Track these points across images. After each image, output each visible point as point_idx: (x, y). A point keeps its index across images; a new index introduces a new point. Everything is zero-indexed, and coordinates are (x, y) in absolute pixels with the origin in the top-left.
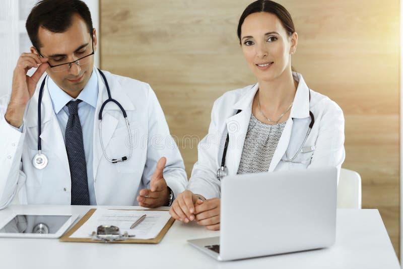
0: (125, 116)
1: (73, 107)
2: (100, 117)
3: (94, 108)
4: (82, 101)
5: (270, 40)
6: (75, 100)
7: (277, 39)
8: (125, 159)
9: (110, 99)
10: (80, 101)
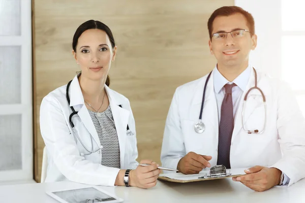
0: (264, 100)
1: (228, 88)
2: (245, 99)
3: (243, 92)
4: (236, 85)
5: (101, 50)
6: (230, 83)
7: (106, 49)
8: (256, 131)
9: (256, 87)
10: (234, 85)
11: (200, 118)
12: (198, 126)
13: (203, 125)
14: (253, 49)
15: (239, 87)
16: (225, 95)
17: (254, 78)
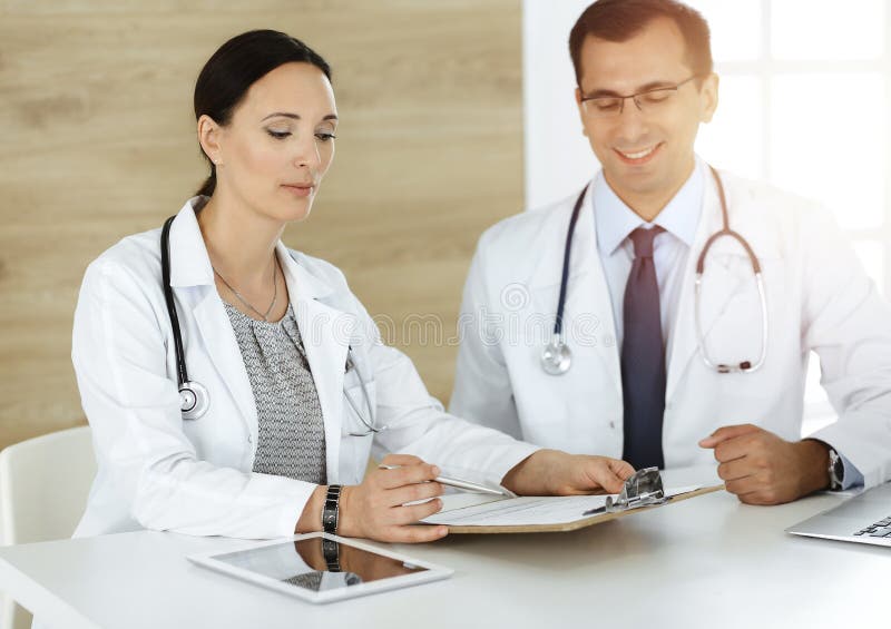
0: (757, 268)
1: (642, 242)
2: (700, 268)
3: (688, 248)
4: (665, 230)
6: (648, 226)
9: (727, 231)
10: (659, 230)
11: (558, 329)
12: (548, 355)
13: (565, 350)
14: (708, 120)
15: (672, 236)
16: (634, 262)
17: (716, 199)
